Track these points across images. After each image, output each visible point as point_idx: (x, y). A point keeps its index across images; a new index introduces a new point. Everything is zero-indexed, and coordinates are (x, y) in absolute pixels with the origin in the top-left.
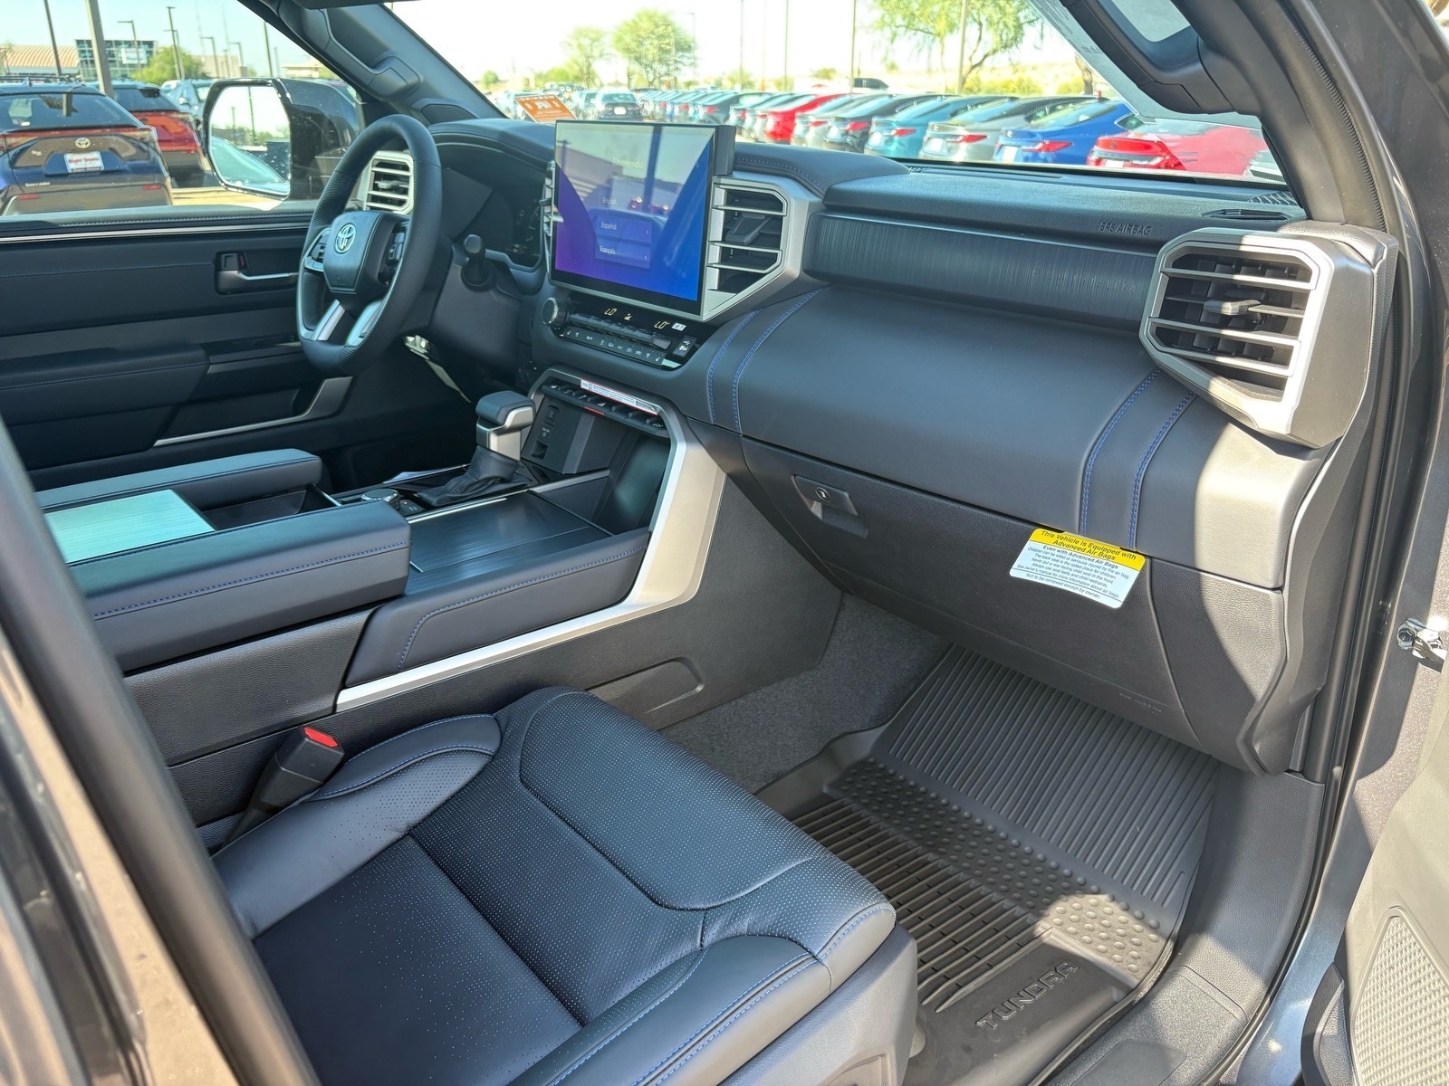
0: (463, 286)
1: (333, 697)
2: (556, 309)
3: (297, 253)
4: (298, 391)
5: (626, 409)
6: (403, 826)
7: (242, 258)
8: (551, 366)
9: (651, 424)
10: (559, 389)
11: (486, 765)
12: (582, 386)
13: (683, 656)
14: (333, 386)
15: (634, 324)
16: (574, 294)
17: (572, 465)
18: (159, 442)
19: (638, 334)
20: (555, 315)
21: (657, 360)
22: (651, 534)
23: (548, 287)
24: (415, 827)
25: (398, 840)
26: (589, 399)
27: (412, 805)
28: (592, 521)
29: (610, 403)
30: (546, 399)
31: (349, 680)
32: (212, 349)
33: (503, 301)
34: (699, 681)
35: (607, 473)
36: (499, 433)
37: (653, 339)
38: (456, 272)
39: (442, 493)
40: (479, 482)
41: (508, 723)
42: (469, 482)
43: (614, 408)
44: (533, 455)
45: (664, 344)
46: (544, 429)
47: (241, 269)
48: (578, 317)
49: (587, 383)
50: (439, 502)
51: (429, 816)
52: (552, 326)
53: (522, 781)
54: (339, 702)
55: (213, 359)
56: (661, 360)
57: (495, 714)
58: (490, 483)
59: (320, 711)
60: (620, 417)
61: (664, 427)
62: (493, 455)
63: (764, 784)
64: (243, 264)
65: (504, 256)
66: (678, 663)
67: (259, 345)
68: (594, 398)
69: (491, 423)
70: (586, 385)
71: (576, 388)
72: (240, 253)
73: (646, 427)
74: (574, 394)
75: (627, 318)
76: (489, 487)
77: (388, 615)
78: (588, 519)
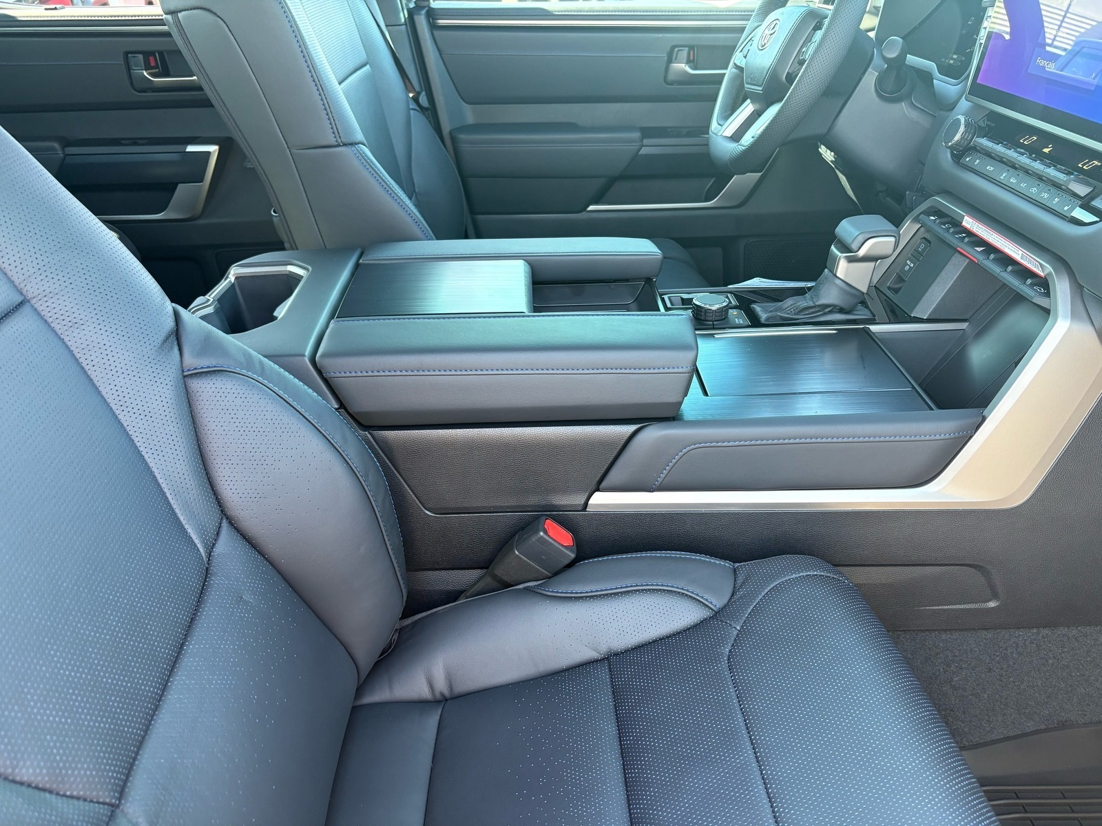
0: (874, 94)
1: (586, 497)
2: (962, 129)
3: (730, 50)
4: (714, 179)
5: (1006, 260)
6: (604, 649)
7: (692, 52)
8: (938, 194)
9: (1032, 285)
10: (938, 221)
11: (705, 620)
12: (964, 223)
13: (981, 564)
14: (741, 182)
15: (1052, 160)
16: (993, 115)
17: (924, 308)
18: (591, 208)
19: (1052, 172)
20: (957, 137)
21: (1066, 208)
22: (984, 419)
23: (964, 104)
24: (616, 654)
25: (596, 661)
26: (966, 240)
27: (619, 632)
28: (920, 385)
29: (990, 249)
30: (922, 229)
31: (604, 484)
32: (647, 132)
33: (914, 115)
34: (995, 596)
35: (964, 326)
36: (851, 260)
37: (1069, 181)
38: (870, 78)
39: (776, 310)
40: (819, 306)
41: (744, 583)
42: (805, 305)
43: (992, 256)
44: (889, 288)
45: (1082, 190)
46: (908, 262)
47: (689, 62)
48: (985, 142)
49: (971, 220)
50: (767, 319)
51: (633, 649)
52: (951, 148)
53: (729, 659)
54: (591, 501)
55: (646, 141)
56: (1072, 209)
57: (737, 564)
58: (827, 310)
59: (572, 506)
60: (996, 269)
61: (1048, 294)
62: (838, 282)
63: (1043, 727)
64: (692, 58)
65: (931, 66)
66: (973, 570)
67: (689, 135)
68: (973, 239)
69: (845, 248)
70: (969, 222)
71: (956, 224)
72: (691, 48)
73: (1025, 289)
74: (952, 230)
75: (1046, 150)
76: (825, 314)
77: (653, 434)
78: (916, 381)
